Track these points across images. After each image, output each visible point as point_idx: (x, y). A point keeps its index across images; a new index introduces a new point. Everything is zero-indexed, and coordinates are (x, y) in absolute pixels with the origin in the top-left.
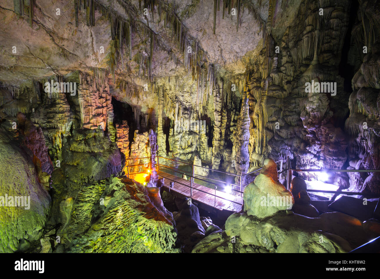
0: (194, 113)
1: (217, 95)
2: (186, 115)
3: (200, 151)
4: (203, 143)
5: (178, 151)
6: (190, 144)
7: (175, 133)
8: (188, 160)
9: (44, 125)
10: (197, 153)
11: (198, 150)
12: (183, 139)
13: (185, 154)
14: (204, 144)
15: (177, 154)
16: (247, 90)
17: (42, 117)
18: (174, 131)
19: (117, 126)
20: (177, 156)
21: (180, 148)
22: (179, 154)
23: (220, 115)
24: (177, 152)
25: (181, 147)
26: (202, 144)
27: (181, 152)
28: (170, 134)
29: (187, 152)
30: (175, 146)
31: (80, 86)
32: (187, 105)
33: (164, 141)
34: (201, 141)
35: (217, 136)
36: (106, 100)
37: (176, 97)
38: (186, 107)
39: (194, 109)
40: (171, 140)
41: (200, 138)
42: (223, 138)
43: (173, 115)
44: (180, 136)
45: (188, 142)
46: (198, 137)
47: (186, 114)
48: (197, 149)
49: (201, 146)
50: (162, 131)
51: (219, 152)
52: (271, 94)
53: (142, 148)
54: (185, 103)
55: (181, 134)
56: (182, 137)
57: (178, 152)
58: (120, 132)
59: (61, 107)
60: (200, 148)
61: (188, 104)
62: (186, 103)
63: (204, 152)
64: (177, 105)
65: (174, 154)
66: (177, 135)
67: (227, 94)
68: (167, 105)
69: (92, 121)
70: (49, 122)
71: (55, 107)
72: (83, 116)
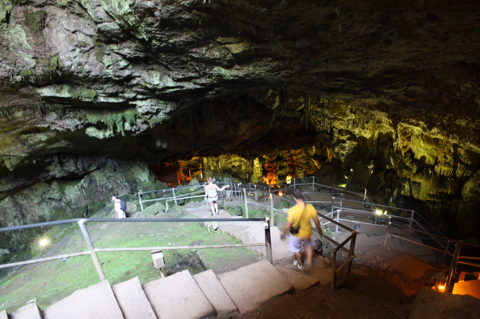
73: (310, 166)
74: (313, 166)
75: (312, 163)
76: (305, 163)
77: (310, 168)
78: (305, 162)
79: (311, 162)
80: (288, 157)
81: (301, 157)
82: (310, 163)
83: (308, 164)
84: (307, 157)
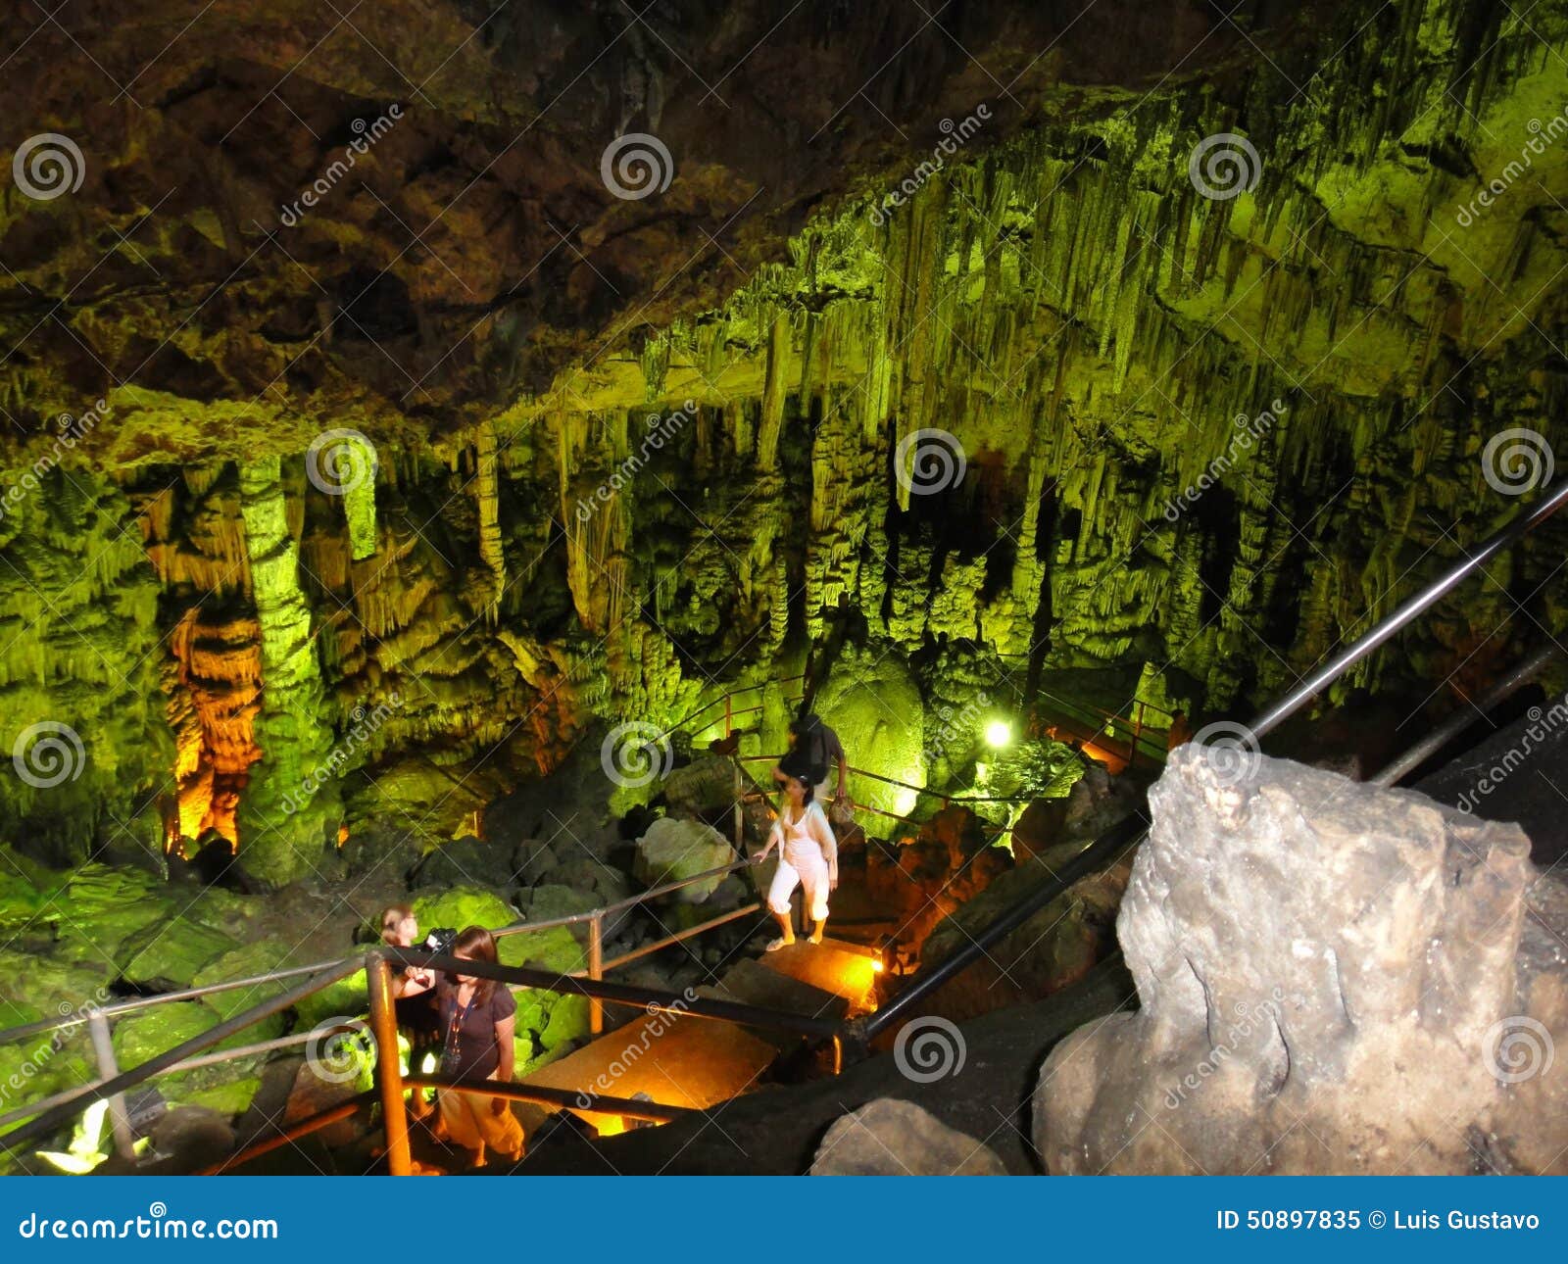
0: (1164, 482)
1: (1264, 453)
2: (1131, 497)
3: (1167, 630)
4: (1182, 601)
5: (1083, 623)
6: (1129, 598)
7: (1080, 559)
8: (1117, 658)
9: (725, 532)
10: (1152, 636)
11: (1162, 623)
12: (1105, 580)
13: (1104, 636)
14: (1187, 608)
15: (1074, 634)
16: (1370, 471)
17: (722, 510)
18: (1075, 547)
19: (904, 539)
20: (1077, 641)
21: (1092, 613)
22: (1083, 636)
23: (1262, 525)
24: (1075, 627)
25: (1096, 608)
26: (1177, 606)
27: (1094, 626)
28: (1060, 559)
29: (1115, 629)
30: (1072, 602)
31: (826, 426)
32: (1140, 454)
33: (1037, 583)
34: (1177, 592)
35: (1240, 594)
36: (877, 454)
37: (1103, 428)
38: (1135, 462)
39: (1166, 467)
40: (1060, 581)
41: (1174, 582)
42: (1265, 602)
43: (1082, 493)
44: (1094, 571)
45: (1122, 592)
46: (1165, 575)
47: (1131, 490)
48: (1157, 617)
49: (1176, 611)
50: (1034, 551)
51: (1240, 650)
52: (1417, 535)
53: (964, 608)
54: (1131, 447)
55: (1101, 565)
56: (1102, 574)
57: (1083, 626)
58: (911, 557)
59: (768, 483)
60: (1169, 617)
61: (1142, 452)
62: (1139, 446)
63: (1184, 636)
64: (1101, 459)
65: (1067, 630)
66: (1085, 565)
67: (1306, 445)
68: (1065, 458)
69: (838, 525)
70: (737, 525)
71: (754, 482)
72: (818, 511)
73: (493, 685)
74: (508, 681)
75: (503, 665)
76: (464, 674)
77: (495, 701)
78: (463, 664)
79: (492, 657)
80: (356, 653)
81: (436, 638)
82: (489, 665)
83: (478, 673)
84: (468, 633)
